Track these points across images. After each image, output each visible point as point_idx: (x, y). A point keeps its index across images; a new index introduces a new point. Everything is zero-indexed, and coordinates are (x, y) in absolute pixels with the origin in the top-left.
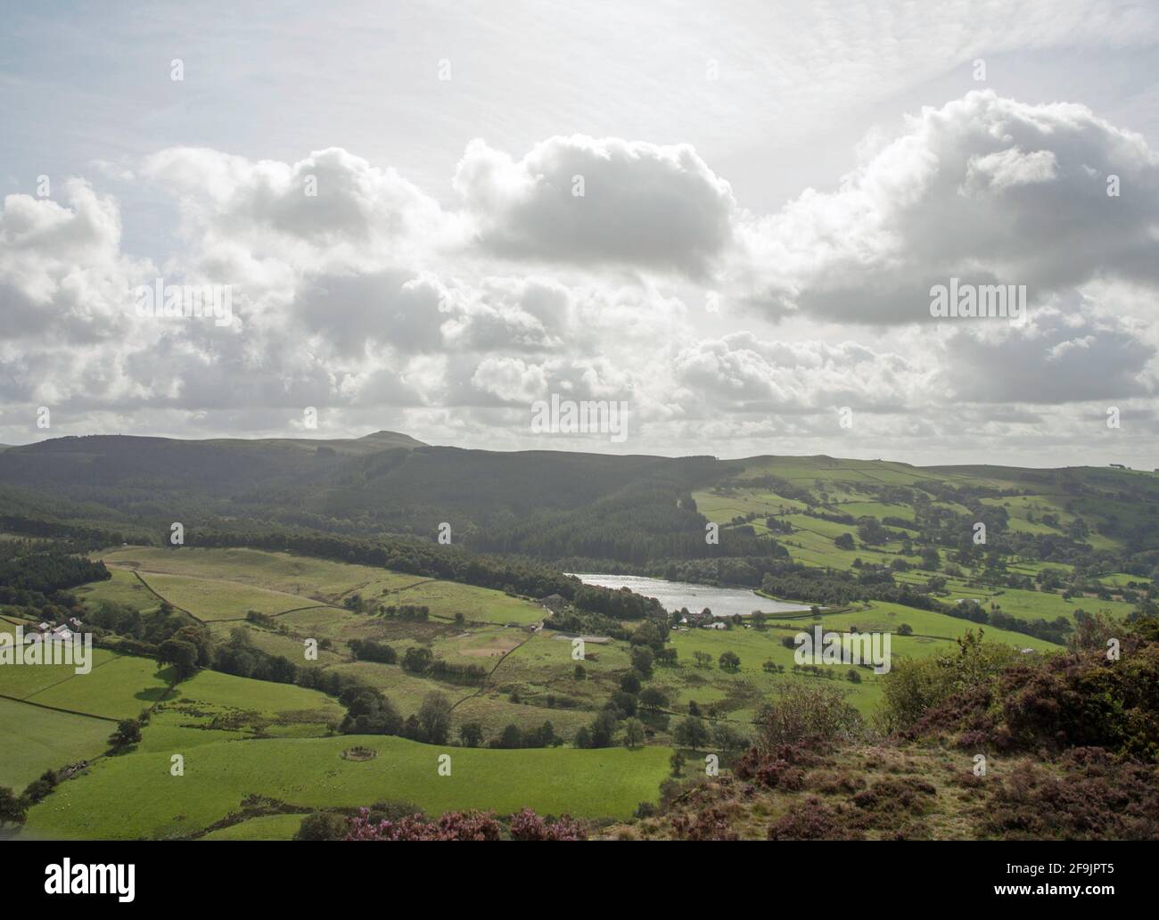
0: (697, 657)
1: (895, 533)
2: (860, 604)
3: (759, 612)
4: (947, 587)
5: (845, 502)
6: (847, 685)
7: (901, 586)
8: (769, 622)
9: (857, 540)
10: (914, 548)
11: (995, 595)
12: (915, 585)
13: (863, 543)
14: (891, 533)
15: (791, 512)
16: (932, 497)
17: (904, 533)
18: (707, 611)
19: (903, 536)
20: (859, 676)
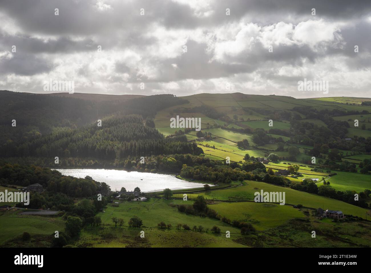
0: (114, 221)
1: (275, 139)
2: (238, 183)
3: (168, 189)
4: (299, 171)
5: (249, 120)
6: (212, 236)
7: (268, 170)
8: (175, 196)
9: (251, 143)
10: (285, 147)
11: (330, 176)
12: (279, 170)
13: (255, 145)
14: (272, 139)
15: (214, 127)
16: (303, 116)
17: (281, 138)
18: (137, 189)
19: (280, 140)
20: (219, 230)
